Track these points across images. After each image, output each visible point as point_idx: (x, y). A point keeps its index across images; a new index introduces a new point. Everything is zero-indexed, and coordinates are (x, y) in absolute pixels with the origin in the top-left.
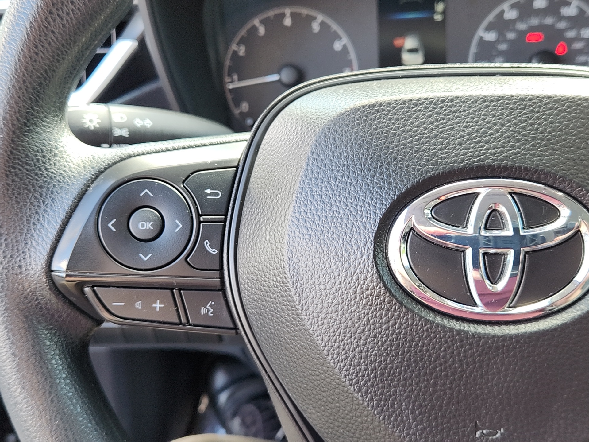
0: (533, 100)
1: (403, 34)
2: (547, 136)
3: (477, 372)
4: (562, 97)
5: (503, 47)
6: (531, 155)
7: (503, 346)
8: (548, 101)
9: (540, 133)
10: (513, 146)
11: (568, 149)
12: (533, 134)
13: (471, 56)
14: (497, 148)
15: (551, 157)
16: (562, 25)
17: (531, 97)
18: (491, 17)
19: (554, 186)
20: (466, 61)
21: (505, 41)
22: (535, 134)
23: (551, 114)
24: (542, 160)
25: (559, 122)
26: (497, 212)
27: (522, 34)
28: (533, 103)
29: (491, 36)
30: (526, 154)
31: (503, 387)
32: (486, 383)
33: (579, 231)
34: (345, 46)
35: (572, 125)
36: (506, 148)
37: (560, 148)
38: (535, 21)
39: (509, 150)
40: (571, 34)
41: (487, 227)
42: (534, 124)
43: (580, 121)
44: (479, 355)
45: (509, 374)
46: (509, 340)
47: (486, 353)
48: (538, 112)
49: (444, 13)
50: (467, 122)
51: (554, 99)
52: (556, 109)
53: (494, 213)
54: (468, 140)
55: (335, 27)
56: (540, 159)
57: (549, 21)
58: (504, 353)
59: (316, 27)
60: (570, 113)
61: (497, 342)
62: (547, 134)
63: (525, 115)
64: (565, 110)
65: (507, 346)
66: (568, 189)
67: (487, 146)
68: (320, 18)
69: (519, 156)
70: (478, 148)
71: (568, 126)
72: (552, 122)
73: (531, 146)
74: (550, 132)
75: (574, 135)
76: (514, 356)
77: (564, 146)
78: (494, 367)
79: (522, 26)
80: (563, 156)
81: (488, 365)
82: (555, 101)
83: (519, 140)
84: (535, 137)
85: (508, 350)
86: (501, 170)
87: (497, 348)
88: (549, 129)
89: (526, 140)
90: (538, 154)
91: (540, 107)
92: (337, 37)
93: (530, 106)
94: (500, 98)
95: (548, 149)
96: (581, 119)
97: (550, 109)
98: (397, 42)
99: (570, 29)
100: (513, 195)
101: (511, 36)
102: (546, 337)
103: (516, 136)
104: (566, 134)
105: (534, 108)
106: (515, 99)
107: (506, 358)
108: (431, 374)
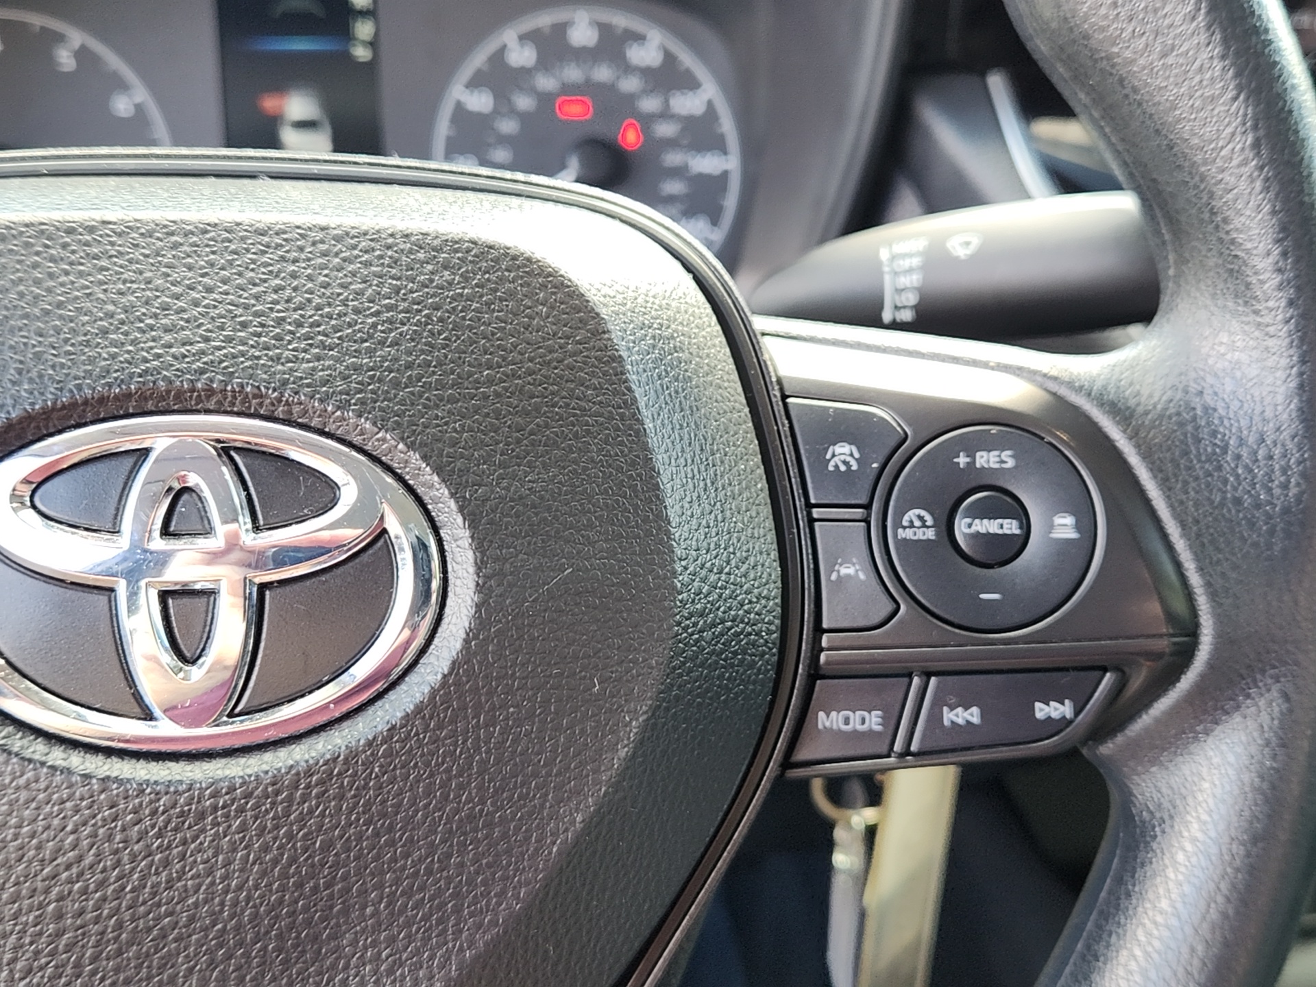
0: (285, 232)
1: (280, 87)
2: (310, 317)
3: (157, 873)
4: (353, 228)
5: (508, 126)
6: (272, 359)
7: (215, 808)
8: (320, 235)
9: (295, 310)
10: (229, 340)
11: (356, 346)
12: (279, 311)
13: (439, 144)
14: (191, 344)
15: (316, 364)
16: (630, 84)
17: (282, 227)
18: (478, 59)
19: (327, 430)
20: (426, 156)
21: (513, 112)
22: (283, 312)
23: (324, 266)
24: (296, 371)
25: (342, 286)
26: (194, 495)
27: (545, 99)
28: (285, 240)
29: (480, 102)
30: (258, 358)
31: (222, 904)
32: (182, 900)
33: (385, 531)
34: (139, 108)
35: (370, 290)
36: (213, 343)
37: (338, 344)
38: (573, 74)
39: (219, 348)
40: (650, 104)
41: (172, 529)
42: (283, 288)
43: (390, 284)
44: (159, 835)
45: (234, 871)
46: (227, 794)
47: (176, 830)
48: (295, 261)
49: (373, 44)
50: (125, 282)
51: (336, 232)
52: (337, 255)
53: (185, 497)
54: (123, 323)
55: (113, 61)
56: (291, 369)
57: (603, 73)
58: (219, 824)
59: (65, 59)
60: (367, 264)
61: (199, 802)
62: (313, 312)
63: (264, 267)
64: (357, 257)
65: (223, 807)
66: (356, 436)
67: (168, 338)
68: (77, 38)
69: (242, 362)
70: (145, 342)
71: (360, 293)
72: (326, 286)
73: (274, 338)
74: (319, 308)
75: (372, 315)
76: (243, 828)
77: (350, 338)
78: (199, 859)
79: (546, 83)
80: (344, 361)
81: (183, 857)
82: (338, 239)
83: (244, 325)
84: (283, 319)
85: (227, 816)
86: (199, 396)
87: (201, 816)
88: (317, 300)
89: (262, 325)
90: (287, 357)
91: (301, 249)
92: (121, 86)
93: (279, 246)
94: (209, 228)
95: (311, 345)
96: (393, 278)
97: (324, 254)
98: (269, 103)
99: (647, 92)
100: (233, 453)
101: (524, 102)
102: (314, 779)
103: (241, 316)
104: (357, 311)
105: (287, 252)
106: (246, 230)
107: (225, 837)
108: (47, 891)
